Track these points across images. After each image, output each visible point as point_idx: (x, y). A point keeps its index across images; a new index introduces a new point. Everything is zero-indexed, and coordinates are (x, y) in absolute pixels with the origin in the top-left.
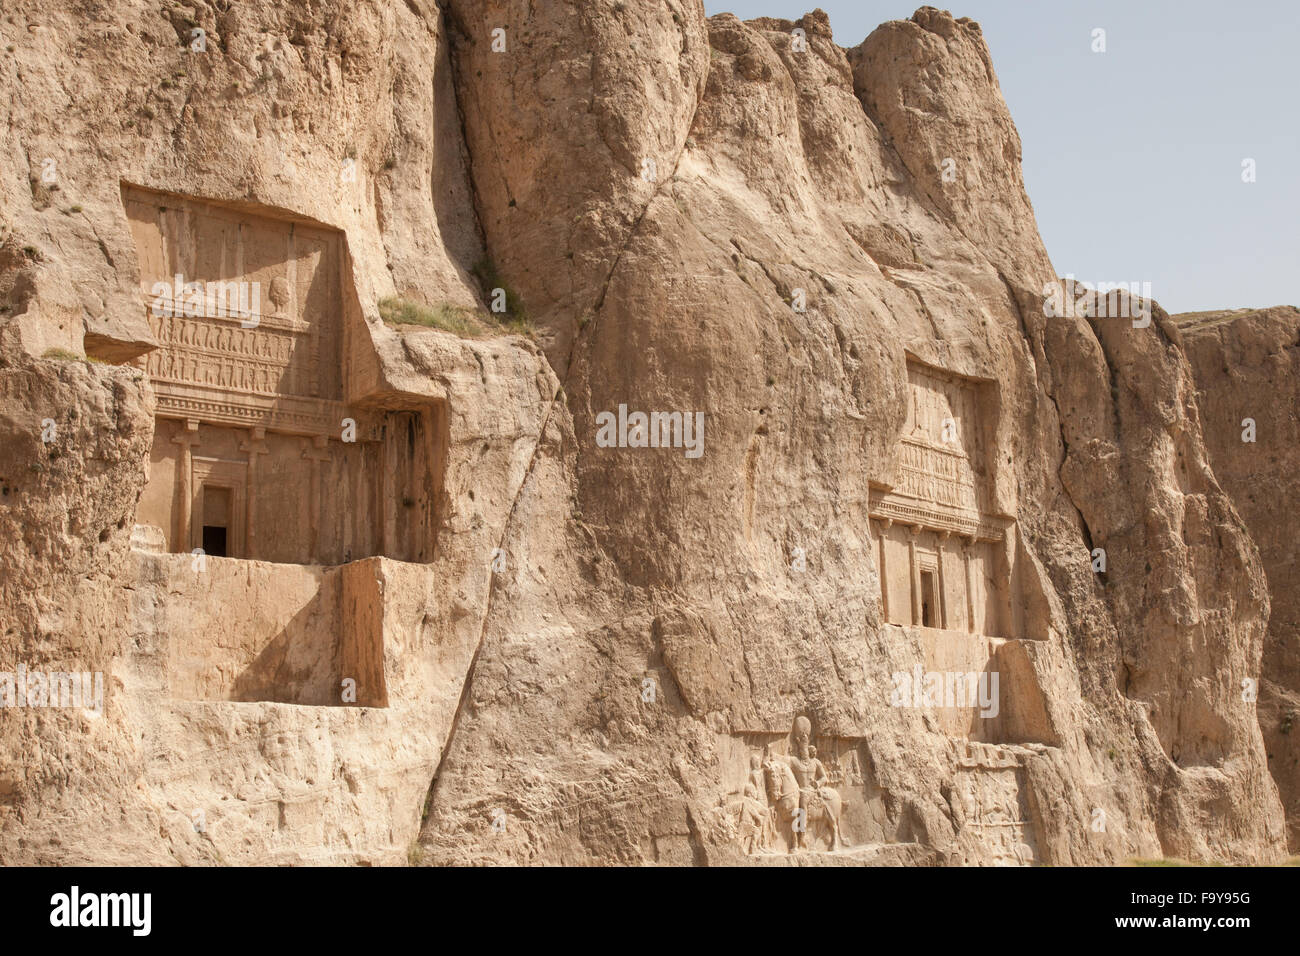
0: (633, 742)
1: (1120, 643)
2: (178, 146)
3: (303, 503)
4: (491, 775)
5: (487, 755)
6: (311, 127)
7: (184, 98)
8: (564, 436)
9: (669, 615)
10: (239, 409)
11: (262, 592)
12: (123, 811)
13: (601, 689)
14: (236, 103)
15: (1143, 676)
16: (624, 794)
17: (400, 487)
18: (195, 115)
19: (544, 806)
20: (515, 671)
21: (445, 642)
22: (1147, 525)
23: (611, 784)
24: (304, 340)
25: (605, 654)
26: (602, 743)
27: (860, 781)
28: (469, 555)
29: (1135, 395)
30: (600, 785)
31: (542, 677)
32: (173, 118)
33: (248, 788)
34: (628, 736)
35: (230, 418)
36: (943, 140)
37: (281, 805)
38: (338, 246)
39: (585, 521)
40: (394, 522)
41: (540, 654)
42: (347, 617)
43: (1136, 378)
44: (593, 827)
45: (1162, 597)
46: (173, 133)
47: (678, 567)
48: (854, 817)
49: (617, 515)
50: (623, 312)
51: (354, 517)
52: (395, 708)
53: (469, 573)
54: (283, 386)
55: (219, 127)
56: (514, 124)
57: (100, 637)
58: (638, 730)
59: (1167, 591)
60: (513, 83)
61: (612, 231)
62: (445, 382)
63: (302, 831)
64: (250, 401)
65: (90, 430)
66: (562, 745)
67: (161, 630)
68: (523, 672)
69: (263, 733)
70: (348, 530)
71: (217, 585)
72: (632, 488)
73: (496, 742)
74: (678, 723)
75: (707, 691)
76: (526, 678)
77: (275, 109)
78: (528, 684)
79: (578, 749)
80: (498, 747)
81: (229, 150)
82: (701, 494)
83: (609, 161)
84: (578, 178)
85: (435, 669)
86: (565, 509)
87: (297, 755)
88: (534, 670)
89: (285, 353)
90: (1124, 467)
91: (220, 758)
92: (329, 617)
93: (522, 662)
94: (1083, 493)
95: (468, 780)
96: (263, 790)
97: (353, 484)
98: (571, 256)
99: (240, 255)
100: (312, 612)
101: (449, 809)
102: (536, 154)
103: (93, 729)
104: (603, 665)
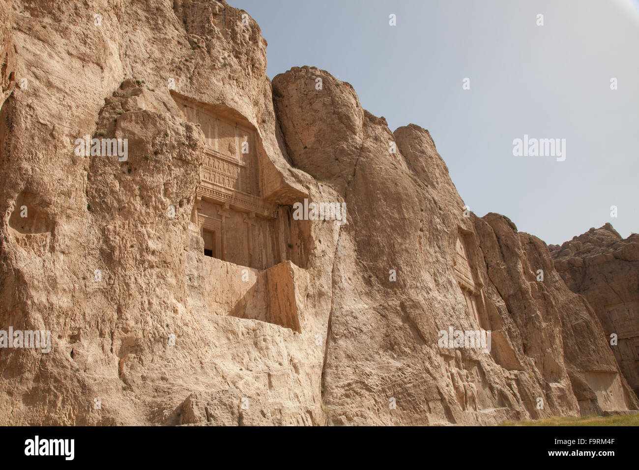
0: (407, 356)
1: (521, 335)
2: (191, 83)
3: (245, 242)
4: (349, 371)
5: (345, 361)
6: (243, 88)
7: (194, 67)
8: (350, 224)
9: (406, 300)
10: (219, 193)
11: (234, 278)
12: (201, 363)
13: (387, 331)
14: (215, 71)
15: (530, 348)
16: (410, 380)
17: (286, 239)
18: (198, 73)
19: (377, 386)
20: (349, 322)
21: (317, 307)
22: (521, 291)
23: (403, 375)
24: (243, 169)
25: (384, 316)
26: (393, 356)
27: (480, 380)
28: (322, 268)
29: (507, 246)
30: (399, 376)
31: (361, 326)
32: (190, 73)
33: (252, 365)
34: (404, 353)
35: (215, 197)
36: (426, 162)
37: (269, 375)
38: (254, 136)
39: (362, 260)
40: (285, 254)
41: (358, 315)
42: (272, 293)
43: (506, 240)
44: (400, 396)
45: (532, 317)
46: (189, 78)
47: (404, 281)
48: (481, 396)
49: (375, 258)
50: (365, 178)
51: (266, 251)
52: (304, 335)
53: (323, 276)
54: (236, 186)
55: (208, 78)
56: (304, 120)
57: (180, 260)
58: (407, 350)
59: (533, 315)
60: (302, 107)
61: (352, 151)
62: (308, 188)
63: (280, 391)
64: (223, 190)
65: (175, 144)
66: (377, 357)
67: (201, 275)
68: (353, 324)
69: (255, 335)
70: (264, 258)
71: (213, 271)
72: (379, 247)
73: (348, 355)
74: (421, 348)
75: (430, 333)
76: (354, 325)
77: (230, 77)
78: (356, 328)
79: (384, 359)
80: (349, 357)
81: (212, 86)
82: (407, 251)
83: (345, 129)
84: (333, 135)
85: (314, 319)
86: (354, 255)
87: (273, 350)
88: (357, 321)
89: (236, 174)
90: (509, 271)
91: (235, 347)
92: (262, 293)
93: (351, 318)
94: (497, 281)
95: (340, 372)
96: (260, 366)
97: (265, 237)
98: (337, 159)
99: (216, 131)
100: (255, 290)
101: (334, 387)
102: (315, 129)
103: (180, 311)
104: (384, 322)
